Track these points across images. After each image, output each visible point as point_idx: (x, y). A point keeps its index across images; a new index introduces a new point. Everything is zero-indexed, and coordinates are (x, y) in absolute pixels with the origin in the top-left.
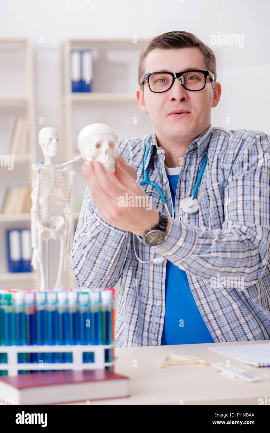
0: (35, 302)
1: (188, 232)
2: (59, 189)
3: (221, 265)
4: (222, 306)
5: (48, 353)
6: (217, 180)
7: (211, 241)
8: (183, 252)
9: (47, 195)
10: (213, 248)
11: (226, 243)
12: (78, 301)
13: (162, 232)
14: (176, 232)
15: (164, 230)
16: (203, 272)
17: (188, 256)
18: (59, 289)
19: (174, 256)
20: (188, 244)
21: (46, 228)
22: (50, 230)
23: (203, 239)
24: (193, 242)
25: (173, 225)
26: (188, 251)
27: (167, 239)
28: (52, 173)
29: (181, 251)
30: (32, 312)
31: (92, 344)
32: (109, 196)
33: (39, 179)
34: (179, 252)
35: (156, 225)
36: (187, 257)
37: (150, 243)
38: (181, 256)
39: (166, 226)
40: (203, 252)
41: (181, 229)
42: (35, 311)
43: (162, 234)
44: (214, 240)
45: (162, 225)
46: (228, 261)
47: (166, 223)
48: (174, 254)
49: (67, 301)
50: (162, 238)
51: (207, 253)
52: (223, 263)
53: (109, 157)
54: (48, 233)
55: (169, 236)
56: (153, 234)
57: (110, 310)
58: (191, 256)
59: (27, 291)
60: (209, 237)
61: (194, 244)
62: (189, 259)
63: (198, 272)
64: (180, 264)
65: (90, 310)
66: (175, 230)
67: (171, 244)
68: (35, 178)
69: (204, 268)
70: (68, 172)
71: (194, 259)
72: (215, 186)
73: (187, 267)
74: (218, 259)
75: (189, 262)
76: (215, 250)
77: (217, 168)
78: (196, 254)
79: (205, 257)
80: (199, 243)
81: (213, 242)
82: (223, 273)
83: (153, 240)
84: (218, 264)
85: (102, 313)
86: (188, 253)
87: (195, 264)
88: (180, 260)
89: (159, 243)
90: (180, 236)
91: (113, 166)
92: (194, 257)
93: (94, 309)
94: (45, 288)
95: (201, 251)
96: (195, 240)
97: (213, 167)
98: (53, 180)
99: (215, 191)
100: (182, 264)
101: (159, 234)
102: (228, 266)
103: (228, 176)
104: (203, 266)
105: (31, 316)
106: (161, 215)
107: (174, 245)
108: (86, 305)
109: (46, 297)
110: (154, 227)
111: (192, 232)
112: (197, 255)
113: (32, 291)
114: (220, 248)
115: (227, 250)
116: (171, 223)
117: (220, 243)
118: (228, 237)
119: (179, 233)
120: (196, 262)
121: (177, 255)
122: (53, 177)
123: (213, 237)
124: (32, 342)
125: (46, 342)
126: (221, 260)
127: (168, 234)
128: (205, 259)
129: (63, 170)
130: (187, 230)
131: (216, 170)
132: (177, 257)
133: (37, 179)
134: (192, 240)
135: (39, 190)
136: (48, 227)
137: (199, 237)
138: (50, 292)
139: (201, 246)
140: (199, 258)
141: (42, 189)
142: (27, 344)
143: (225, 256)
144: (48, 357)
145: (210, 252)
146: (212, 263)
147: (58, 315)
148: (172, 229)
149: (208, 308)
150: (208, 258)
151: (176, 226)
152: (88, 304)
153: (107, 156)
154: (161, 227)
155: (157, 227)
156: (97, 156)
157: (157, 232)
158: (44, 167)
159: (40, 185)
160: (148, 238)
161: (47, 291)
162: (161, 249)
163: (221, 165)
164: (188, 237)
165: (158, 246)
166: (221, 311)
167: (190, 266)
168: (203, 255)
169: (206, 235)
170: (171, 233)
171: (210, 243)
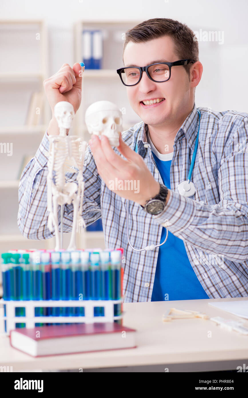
0: (50, 261)
1: (187, 204)
2: (73, 158)
3: (217, 236)
4: (222, 279)
5: (62, 308)
6: (211, 163)
7: (208, 214)
8: (181, 223)
9: (62, 163)
10: (210, 220)
11: (222, 216)
12: (89, 260)
13: (162, 202)
14: (175, 203)
15: (164, 200)
16: (201, 242)
17: (187, 226)
18: (73, 249)
19: (173, 226)
20: (186, 215)
21: (61, 194)
22: (65, 196)
23: (201, 212)
24: (191, 213)
25: (172, 197)
26: (186, 222)
27: (167, 209)
28: (67, 144)
29: (180, 221)
30: (48, 270)
31: (102, 300)
32: (114, 168)
33: (55, 149)
34: (178, 222)
35: (157, 195)
36: (185, 228)
37: (151, 212)
38: (179, 227)
39: (166, 196)
40: (201, 223)
41: (180, 200)
42: (51, 269)
43: (162, 204)
44: (211, 213)
45: (163, 196)
46: (224, 233)
47: (166, 194)
48: (173, 224)
49: (80, 260)
50: (162, 207)
51: (203, 225)
52: (219, 235)
53: (115, 132)
54: (63, 198)
55: (169, 206)
56: (153, 204)
57: (119, 268)
58: (189, 226)
59: (43, 251)
60: (206, 210)
61: (192, 216)
62: (187, 230)
63: (196, 242)
64: (179, 234)
65: (100, 268)
66: (175, 201)
67: (171, 214)
68: (51, 148)
69: (201, 238)
70: (81, 143)
71: (192, 230)
72: (209, 169)
73: (186, 237)
74: (214, 231)
75: (188, 232)
76: (212, 222)
77: (210, 152)
78: (193, 225)
79: (202, 229)
80: (197, 215)
81: (210, 215)
82: (220, 246)
83: (153, 209)
84: (214, 235)
85: (111, 271)
86: (186, 224)
87: (193, 235)
88: (178, 230)
89: (158, 212)
90: (179, 207)
91: (118, 140)
92: (191, 228)
93: (104, 267)
94: (60, 249)
95: (198, 223)
96: (193, 212)
97: (206, 151)
98: (67, 150)
99: (209, 174)
100: (181, 234)
101: (160, 204)
102: (224, 239)
103: (220, 159)
104: (200, 237)
105: (47, 274)
106: (162, 186)
107: (174, 215)
108: (97, 264)
109: (61, 256)
110: (155, 197)
111: (191, 205)
112: (194, 227)
113: (48, 251)
114: (216, 220)
115: (223, 223)
116: (171, 194)
117: (217, 216)
118: (224, 212)
119: (178, 204)
120: (194, 232)
121: (176, 226)
122: (67, 147)
123: (211, 211)
124: (48, 298)
125: (61, 297)
126: (217, 232)
127: (168, 204)
128: (202, 230)
129: (76, 141)
130: (186, 203)
131: (208, 153)
132: (176, 227)
133: (53, 150)
134: (190, 211)
135: (55, 158)
136: (62, 192)
137: (197, 210)
138: (64, 252)
139: (198, 218)
140: (196, 230)
141: (57, 159)
142: (43, 299)
143: (221, 229)
144: (62, 311)
145: (207, 224)
146: (209, 234)
147: (72, 273)
148: (172, 200)
149: (210, 282)
150: (205, 229)
151: (175, 198)
152: (99, 263)
153: (113, 131)
154: (161, 197)
155: (157, 198)
156: (103, 130)
157: (157, 201)
158: (59, 138)
159: (55, 154)
160: (149, 207)
161: (61, 251)
162: (162, 218)
163: (213, 149)
164: (186, 208)
165: (159, 215)
166: (221, 283)
167: (189, 236)
168: (200, 227)
169: (204, 209)
170: (170, 203)
171: (207, 216)
